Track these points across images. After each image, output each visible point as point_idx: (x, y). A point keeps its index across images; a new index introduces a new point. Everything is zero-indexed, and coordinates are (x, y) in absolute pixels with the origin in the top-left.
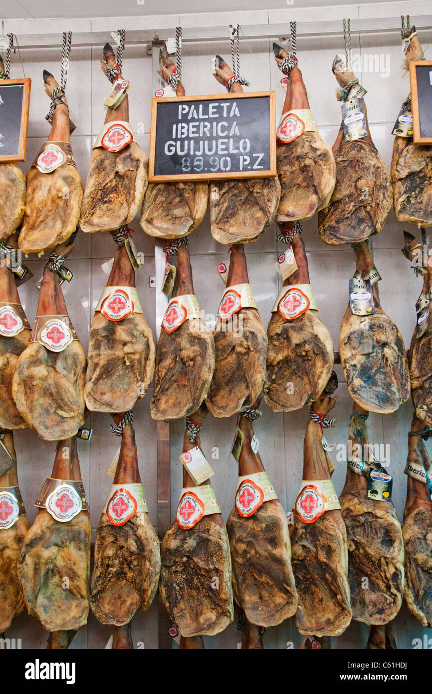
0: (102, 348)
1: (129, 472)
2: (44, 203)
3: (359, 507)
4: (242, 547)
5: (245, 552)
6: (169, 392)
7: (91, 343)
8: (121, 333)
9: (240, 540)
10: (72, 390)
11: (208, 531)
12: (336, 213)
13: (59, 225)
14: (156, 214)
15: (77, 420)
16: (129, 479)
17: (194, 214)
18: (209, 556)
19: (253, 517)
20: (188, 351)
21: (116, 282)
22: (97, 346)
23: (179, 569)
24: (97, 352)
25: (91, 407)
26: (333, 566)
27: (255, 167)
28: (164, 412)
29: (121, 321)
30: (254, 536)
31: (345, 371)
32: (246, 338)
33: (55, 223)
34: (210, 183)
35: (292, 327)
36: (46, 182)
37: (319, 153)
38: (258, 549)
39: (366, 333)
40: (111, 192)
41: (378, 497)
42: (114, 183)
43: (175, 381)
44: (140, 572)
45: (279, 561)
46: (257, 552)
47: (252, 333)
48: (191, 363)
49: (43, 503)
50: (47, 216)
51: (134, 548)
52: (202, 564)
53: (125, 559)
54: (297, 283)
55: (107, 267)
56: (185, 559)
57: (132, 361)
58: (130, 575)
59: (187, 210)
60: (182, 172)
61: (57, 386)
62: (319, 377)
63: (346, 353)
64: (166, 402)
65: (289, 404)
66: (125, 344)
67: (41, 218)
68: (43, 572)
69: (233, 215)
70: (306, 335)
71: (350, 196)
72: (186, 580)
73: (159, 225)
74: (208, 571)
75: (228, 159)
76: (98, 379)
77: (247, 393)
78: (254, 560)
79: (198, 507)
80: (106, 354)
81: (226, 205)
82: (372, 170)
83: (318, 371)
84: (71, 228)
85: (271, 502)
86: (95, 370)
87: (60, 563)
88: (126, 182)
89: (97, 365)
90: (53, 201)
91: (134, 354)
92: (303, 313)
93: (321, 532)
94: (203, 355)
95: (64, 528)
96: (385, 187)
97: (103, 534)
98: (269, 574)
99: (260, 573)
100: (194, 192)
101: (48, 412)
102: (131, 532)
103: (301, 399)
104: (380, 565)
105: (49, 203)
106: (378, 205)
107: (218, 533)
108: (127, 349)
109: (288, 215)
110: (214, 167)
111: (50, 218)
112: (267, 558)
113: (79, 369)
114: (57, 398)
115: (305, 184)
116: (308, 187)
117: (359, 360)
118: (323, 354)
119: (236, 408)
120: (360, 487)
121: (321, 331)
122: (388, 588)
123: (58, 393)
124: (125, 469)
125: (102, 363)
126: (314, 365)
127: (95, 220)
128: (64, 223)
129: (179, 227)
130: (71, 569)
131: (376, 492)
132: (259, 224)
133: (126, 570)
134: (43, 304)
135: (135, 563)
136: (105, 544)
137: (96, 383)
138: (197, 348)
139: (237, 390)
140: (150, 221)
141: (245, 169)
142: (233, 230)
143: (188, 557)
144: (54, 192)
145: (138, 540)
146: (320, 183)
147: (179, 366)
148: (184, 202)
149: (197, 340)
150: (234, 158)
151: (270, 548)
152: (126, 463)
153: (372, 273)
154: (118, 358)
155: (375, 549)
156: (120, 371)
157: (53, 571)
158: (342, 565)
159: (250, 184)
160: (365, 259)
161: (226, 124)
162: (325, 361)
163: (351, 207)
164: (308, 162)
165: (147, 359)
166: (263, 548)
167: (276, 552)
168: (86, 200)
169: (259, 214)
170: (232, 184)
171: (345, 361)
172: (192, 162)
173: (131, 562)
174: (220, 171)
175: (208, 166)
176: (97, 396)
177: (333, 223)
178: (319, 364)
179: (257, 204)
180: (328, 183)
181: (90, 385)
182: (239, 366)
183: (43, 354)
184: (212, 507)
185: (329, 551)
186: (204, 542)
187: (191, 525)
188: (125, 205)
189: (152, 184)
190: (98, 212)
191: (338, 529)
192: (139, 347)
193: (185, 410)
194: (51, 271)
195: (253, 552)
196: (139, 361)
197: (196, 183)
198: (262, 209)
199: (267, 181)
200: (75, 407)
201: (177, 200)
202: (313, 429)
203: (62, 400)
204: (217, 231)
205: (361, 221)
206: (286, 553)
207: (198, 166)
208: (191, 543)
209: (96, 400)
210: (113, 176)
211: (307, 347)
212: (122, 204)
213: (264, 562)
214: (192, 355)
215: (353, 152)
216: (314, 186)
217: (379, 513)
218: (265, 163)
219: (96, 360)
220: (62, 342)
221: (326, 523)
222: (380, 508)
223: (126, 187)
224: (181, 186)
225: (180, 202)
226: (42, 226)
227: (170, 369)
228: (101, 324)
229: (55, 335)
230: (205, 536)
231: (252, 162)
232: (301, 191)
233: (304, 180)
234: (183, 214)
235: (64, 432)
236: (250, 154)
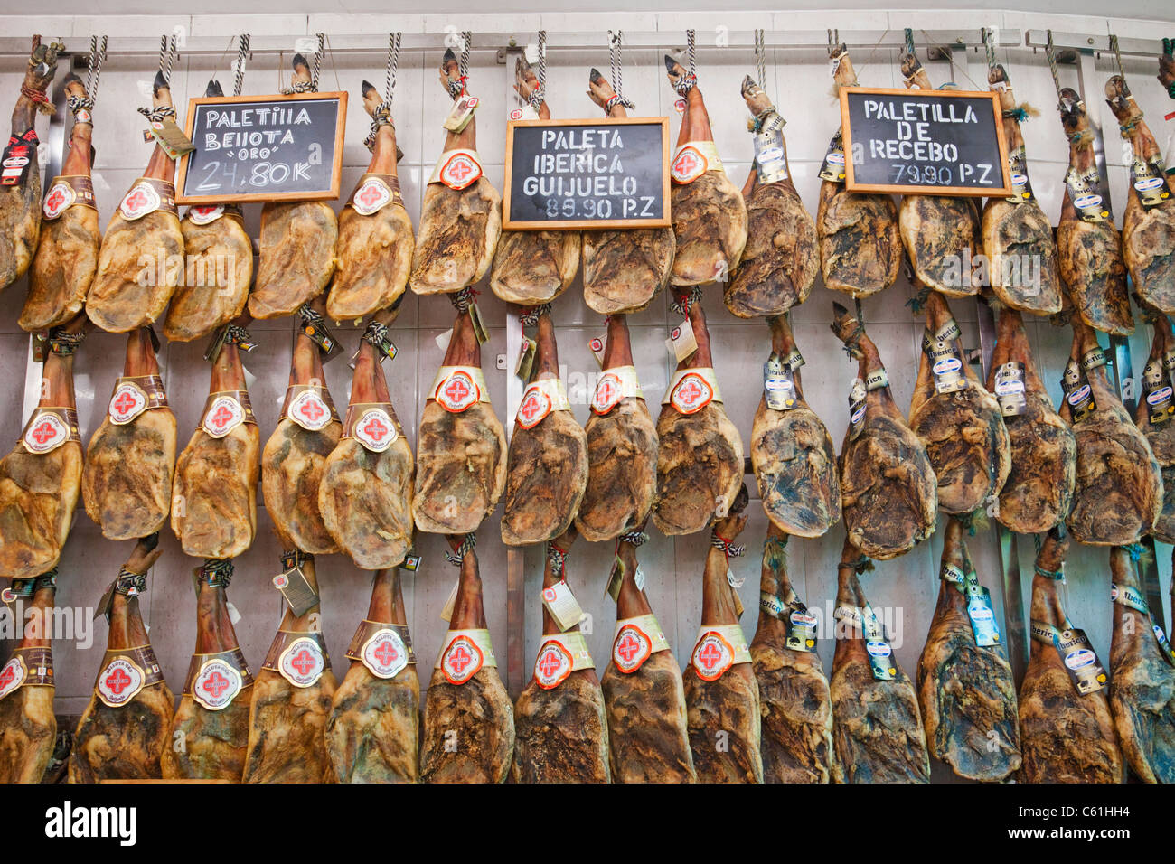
0: (438, 448)
1: (472, 613)
2: (363, 254)
3: (775, 660)
4: (621, 712)
5: (626, 719)
6: (526, 508)
7: (422, 441)
8: (463, 429)
9: (619, 704)
10: (397, 503)
11: (578, 691)
12: (748, 276)
13: (382, 283)
14: (512, 272)
15: (403, 543)
16: (471, 622)
17: (562, 273)
18: (579, 724)
19: (637, 673)
20: (554, 453)
21: (455, 360)
22: (430, 446)
23: (539, 741)
24: (429, 453)
25: (422, 526)
26: (742, 735)
27: (643, 214)
28: (520, 534)
29: (464, 413)
30: (639, 698)
31: (759, 482)
32: (631, 438)
33: (377, 281)
34: (582, 232)
35: (689, 424)
36: (366, 228)
37: (726, 198)
38: (644, 714)
39: (787, 432)
40: (452, 242)
41: (800, 647)
42: (456, 229)
43: (535, 494)
44: (488, 745)
45: (672, 730)
46: (642, 719)
47: (639, 431)
48: (558, 469)
49: (357, 653)
50: (365, 272)
51: (479, 713)
52: (569, 734)
53: (467, 728)
54: (696, 366)
55: (443, 341)
56: (547, 728)
57: (477, 466)
58: (473, 749)
59: (553, 267)
60: (547, 218)
61: (378, 497)
62: (726, 490)
63: (760, 459)
64: (522, 521)
65: (685, 525)
66: (468, 443)
67: (357, 275)
68: (358, 743)
69: (613, 275)
70: (708, 434)
71: (765, 255)
72: (548, 756)
73: (516, 286)
74: (577, 744)
75: (608, 202)
76: (431, 490)
77: (632, 509)
78: (638, 729)
79: (565, 660)
80: (442, 456)
81: (604, 262)
82: (794, 222)
83: (724, 482)
84: (398, 288)
85: (661, 653)
86: (427, 477)
87: (380, 732)
88: (473, 229)
89: (429, 470)
90: (375, 252)
91: (480, 456)
92: (704, 406)
93: (727, 692)
94: (574, 458)
95: (385, 686)
96: (810, 245)
97: (437, 695)
98: (658, 747)
99: (645, 746)
100: (562, 244)
101: (365, 532)
102: (475, 693)
103: (702, 518)
104: (801, 734)
105: (369, 254)
106: (801, 268)
107: (591, 693)
108: (471, 450)
109: (685, 278)
110: (589, 212)
111: (370, 275)
112: (655, 727)
113: (406, 476)
114: (377, 514)
115: (707, 238)
116: (711, 241)
117: (777, 468)
118: (729, 458)
119: (618, 528)
120: (776, 634)
121: (729, 430)
122: (812, 762)
123: (379, 507)
124: (466, 610)
125: (437, 468)
126: (719, 474)
127: (431, 278)
128: (390, 281)
129: (541, 290)
130: (395, 741)
131: (796, 640)
132: (648, 287)
133: (468, 743)
134: (359, 388)
135: (481, 733)
136: (440, 708)
137: (428, 495)
138: (565, 449)
139: (618, 505)
140: (503, 281)
141: (630, 216)
142: (614, 295)
143: (552, 726)
144: (377, 241)
145: (486, 702)
146: (727, 238)
147: (540, 474)
148: (548, 257)
149: (564, 439)
150: (616, 202)
151: (659, 712)
152: (467, 603)
153: (792, 355)
154: (458, 462)
155: (795, 712)
156: (461, 478)
157: (371, 743)
158: (753, 733)
159: (636, 235)
160: (783, 338)
161: (604, 157)
162: (733, 469)
163: (767, 269)
164: (711, 209)
165: (497, 463)
166: (650, 713)
167: (668, 718)
168: (420, 252)
169: (648, 275)
170: (613, 235)
171: (760, 470)
172: (560, 205)
173: (475, 732)
174: (596, 217)
175: (581, 211)
176: (431, 512)
177: (744, 289)
178: (725, 472)
179: (646, 262)
180: (737, 237)
181: (420, 498)
182: (621, 473)
183: (359, 455)
184: (583, 660)
185: (737, 716)
186: (573, 706)
187: (554, 683)
188: (471, 259)
189: (507, 233)
190: (435, 268)
191: (749, 687)
192: (487, 447)
193: (549, 530)
194: (370, 344)
195: (636, 719)
196: (487, 466)
197: (564, 232)
198: (652, 269)
199: (658, 232)
200: (400, 526)
201: (540, 254)
202: (715, 558)
203: (384, 516)
204: (592, 296)
205: (780, 287)
206: (680, 719)
207: (569, 211)
208: (556, 706)
209: (428, 517)
210: (454, 221)
211: (710, 450)
212: (467, 258)
213: (651, 732)
214: (559, 459)
215: (770, 199)
216: (719, 240)
217: (801, 667)
218: (657, 210)
219: (429, 464)
220: (385, 439)
221: (733, 680)
222: (802, 661)
223: (472, 236)
224: (546, 236)
225: (544, 256)
226: (359, 285)
227: (528, 477)
228: (436, 416)
229: (376, 430)
230: (574, 697)
231: (641, 205)
232: (702, 247)
233: (707, 232)
234: (547, 272)
235: (387, 558)
236: (637, 197)
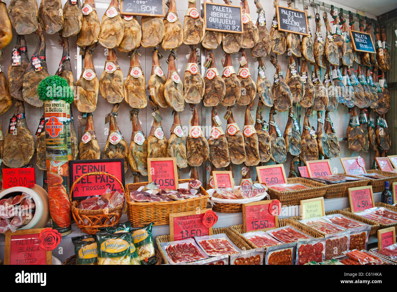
0: (190, 83)
1: (197, 122)
2: (171, 32)
3: (260, 133)
4: (230, 144)
5: (231, 145)
6: (210, 98)
7: (185, 81)
8: (195, 78)
9: (230, 142)
10: (181, 96)
11: (222, 139)
12: (257, 47)
13: (177, 41)
14: (207, 41)
15: (183, 105)
16: (197, 124)
17: (218, 42)
18: (223, 146)
19: (234, 135)
20: (218, 86)
21: (192, 61)
22: (188, 82)
23: (213, 150)
24: (187, 84)
25: (187, 101)
26: (255, 148)
27: (237, 30)
28: (209, 104)
29: (195, 75)
30: (234, 140)
31: (260, 94)
32: (235, 83)
33: (175, 40)
34: (222, 33)
35: (244, 80)
36: (172, 26)
37: (255, 28)
38: (235, 144)
39: (265, 84)
40: (193, 32)
41: (265, 130)
42: (194, 29)
43: (212, 95)
44: (204, 151)
45: (242, 147)
46: (235, 145)
47: (237, 81)
48: (219, 89)
49: (173, 131)
50: (172, 37)
51: (202, 144)
52: (221, 148)
53: (198, 148)
54: (245, 67)
55: (188, 56)
56: (215, 147)
57: (198, 88)
58: (199, 152)
59: (216, 40)
60: (215, 28)
61: (177, 94)
62: (253, 96)
63: (260, 89)
64: (209, 101)
65: (244, 103)
66: (197, 82)
67: (170, 38)
68: (176, 152)
69: (230, 44)
70: (250, 83)
71: (261, 43)
72: (215, 153)
73: (208, 44)
74: (222, 150)
75: (229, 26)
76: (188, 93)
77: (236, 99)
78: (234, 147)
79: (219, 132)
80: (191, 85)
81: (227, 41)
82: (267, 36)
83: (253, 94)
84: (181, 43)
85: (239, 131)
86: (187, 90)
87: (179, 149)
88: (198, 29)
89: (188, 88)
90: (174, 32)
91: (199, 85)
92: (248, 77)
93: (252, 139)
94: (223, 87)
95: (180, 139)
96: (270, 42)
97: (190, 141)
98: (238, 150)
99: (235, 151)
100: (218, 35)
101: (175, 102)
102: (200, 140)
103: (248, 102)
104: (265, 148)
105: (173, 33)
106: (269, 47)
107: (225, 139)
108: (197, 84)
109: (244, 46)
110: (225, 28)
111: (173, 38)
112: (238, 147)
113: (182, 90)
114: (177, 99)
115: (249, 37)
116: (250, 38)
117: (263, 91)
118: (254, 89)
119: (233, 103)
120: (260, 127)
121: (253, 82)
122: (267, 153)
123: (178, 97)
124: (196, 121)
125: (190, 88)
126: (251, 92)
127: (188, 40)
128: (179, 40)
129: (214, 46)
130: (182, 151)
131: (264, 128)
132: (238, 48)
133: (198, 151)
134: (171, 67)
135: (202, 149)
136: (191, 144)
137: (188, 94)
138: (221, 85)
139: (231, 98)
140: (205, 43)
141: (234, 30)
142: (230, 49)
143: (216, 147)
144: (175, 29)
145: (203, 142)
146: (255, 38)
147: (213, 90)
148: (215, 38)
149: (220, 82)
150: (231, 26)
151: (239, 143)
152: (196, 120)
153: (263, 67)
154: (194, 87)
155: (264, 143)
156: (195, 90)
157: (178, 152)
158: (257, 147)
159: (235, 35)
160: (261, 62)
161: (228, 14)
162: (255, 91)
163: (261, 46)
164: (251, 31)
165: (203, 87)
166: (237, 144)
167: (241, 145)
168: (185, 33)
169: (237, 45)
170: (230, 34)
171: (260, 92)
172: (218, 25)
173: (200, 149)
174: (227, 29)
175: (223, 27)
176: (189, 98)
177: (256, 50)
178: (253, 92)
179: (237, 41)
180: (257, 38)
181: (186, 95)
182: (232, 91)
183: (173, 84)
184: (223, 133)
185: (254, 144)
186: (221, 143)
187: (217, 138)
188: (199, 37)
189: (206, 31)
190: (189, 38)
191: (256, 138)
192: (201, 83)
193: (217, 103)
194: (173, 56)
195: (233, 145)
196: (201, 88)
197: (218, 32)
198: (239, 44)
199: (240, 35)
200: (182, 101)
201: (213, 37)
202: (248, 111)
203: (179, 99)
204: (225, 48)
205: (263, 51)
206: (243, 144)
207: (220, 27)
208: (217, 143)
209: (188, 99)
210: (194, 26)
211: (250, 87)
212: (197, 36)
214: (219, 87)
215: (262, 30)
216: (253, 38)
217: (265, 134)
218: (240, 29)
219: (188, 87)
220: (178, 80)
221: (253, 137)
222: (266, 133)
223: (198, 30)
224: (214, 33)
225: (214, 38)
226: (170, 40)
227: (210, 91)
228: (189, 75)
229: (176, 78)
230: (221, 141)
231: (237, 28)
232: (248, 39)
233: (249, 36)
234: (215, 42)
235: (181, 109)
236: (235, 25)
